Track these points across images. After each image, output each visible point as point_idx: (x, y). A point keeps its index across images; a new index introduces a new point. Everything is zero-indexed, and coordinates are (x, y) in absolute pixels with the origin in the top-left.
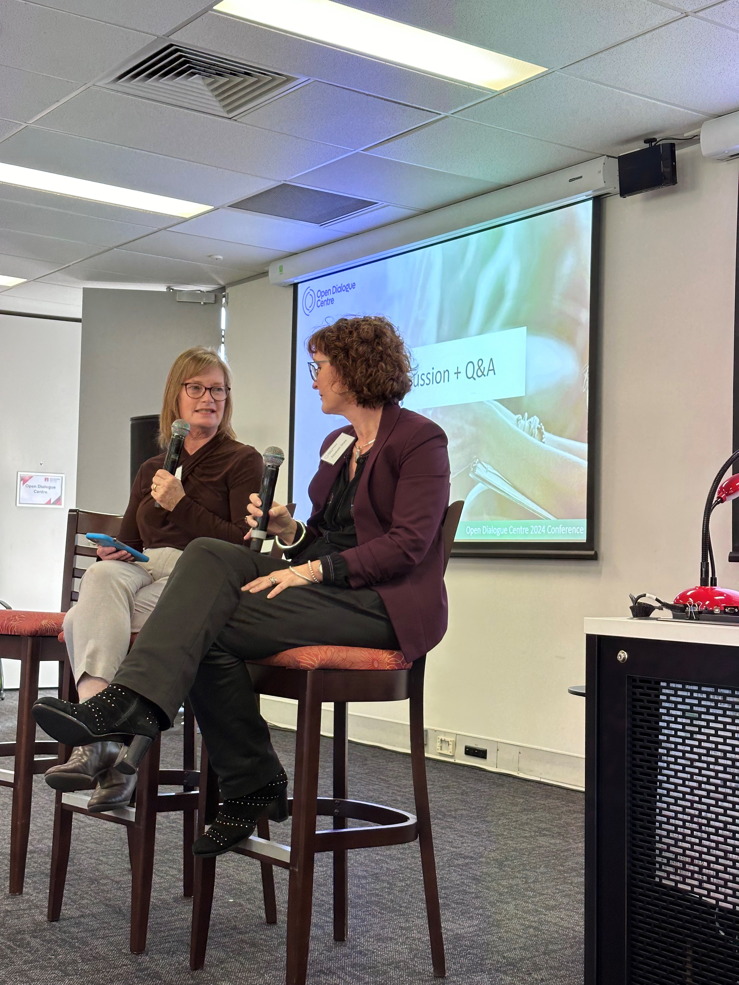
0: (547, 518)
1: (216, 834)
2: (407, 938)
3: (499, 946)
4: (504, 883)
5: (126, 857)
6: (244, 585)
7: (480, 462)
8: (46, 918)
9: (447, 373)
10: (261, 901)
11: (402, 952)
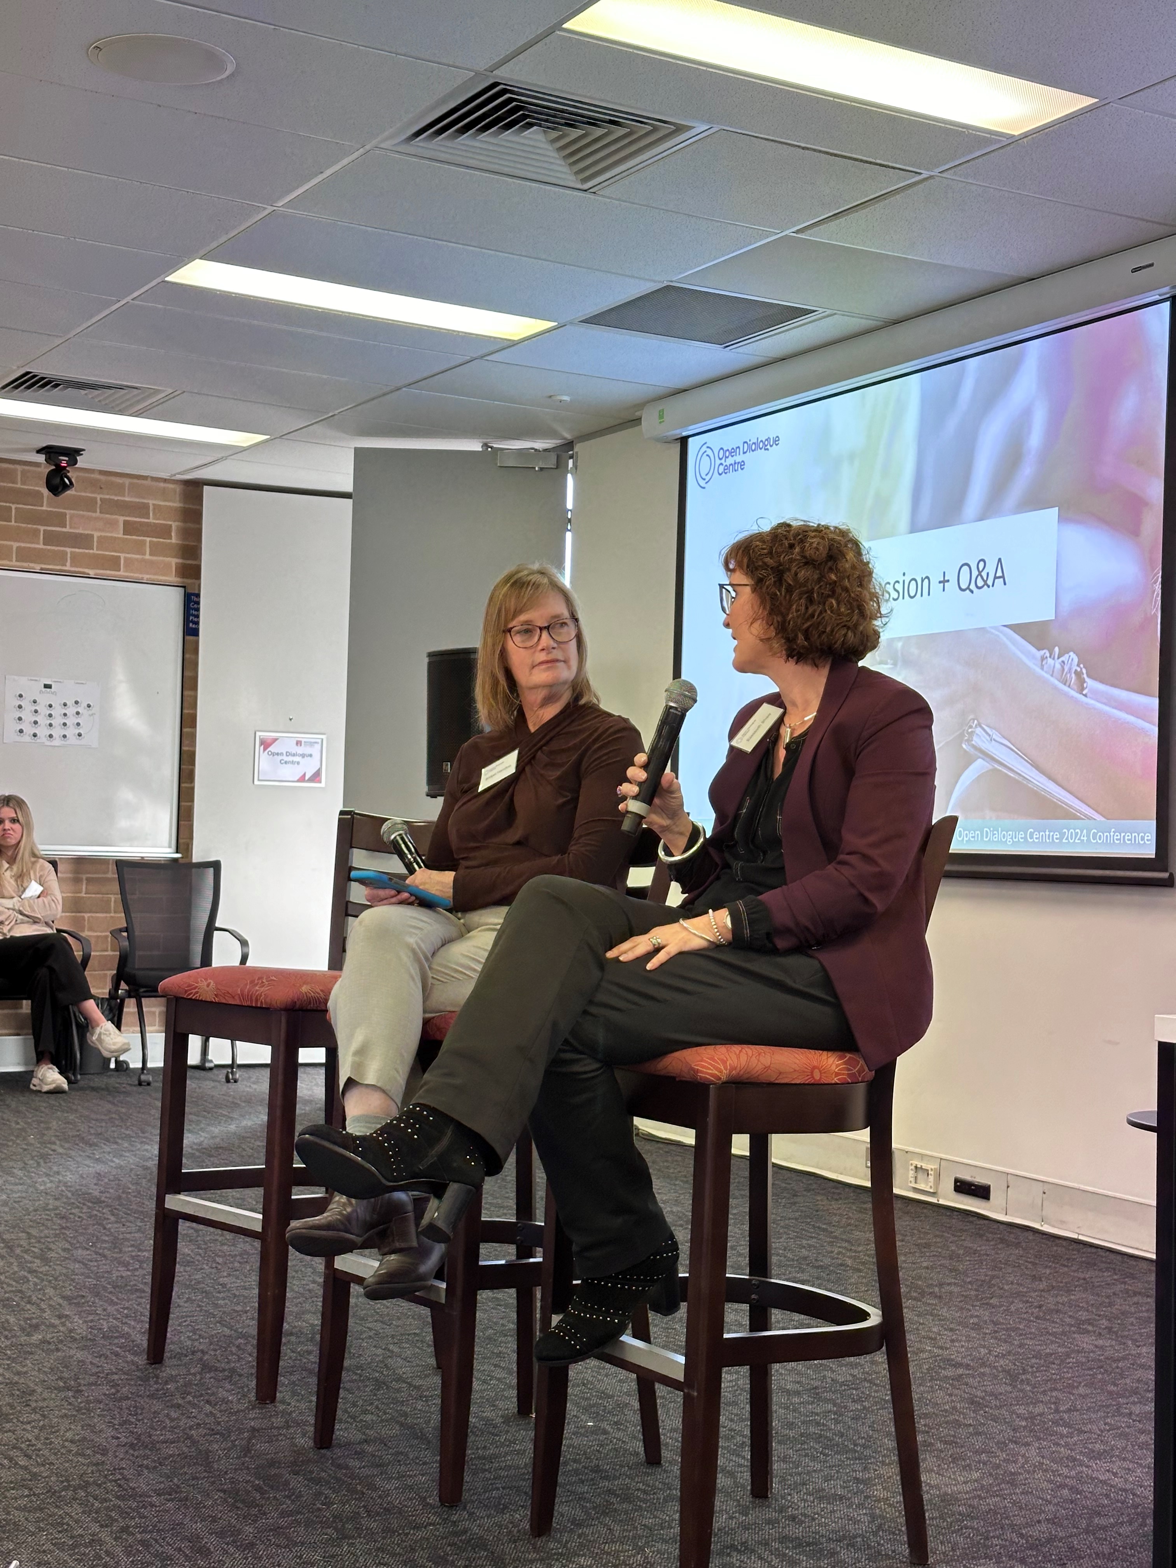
0: (1090, 818)
1: (570, 1330)
2: (867, 1497)
3: (1014, 1516)
4: (1021, 1410)
5: (429, 1346)
6: (611, 948)
7: (979, 725)
8: (311, 1443)
9: (926, 580)
10: (636, 1427)
11: (859, 1521)
